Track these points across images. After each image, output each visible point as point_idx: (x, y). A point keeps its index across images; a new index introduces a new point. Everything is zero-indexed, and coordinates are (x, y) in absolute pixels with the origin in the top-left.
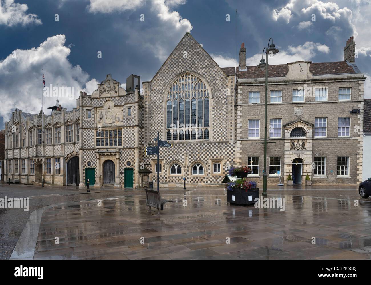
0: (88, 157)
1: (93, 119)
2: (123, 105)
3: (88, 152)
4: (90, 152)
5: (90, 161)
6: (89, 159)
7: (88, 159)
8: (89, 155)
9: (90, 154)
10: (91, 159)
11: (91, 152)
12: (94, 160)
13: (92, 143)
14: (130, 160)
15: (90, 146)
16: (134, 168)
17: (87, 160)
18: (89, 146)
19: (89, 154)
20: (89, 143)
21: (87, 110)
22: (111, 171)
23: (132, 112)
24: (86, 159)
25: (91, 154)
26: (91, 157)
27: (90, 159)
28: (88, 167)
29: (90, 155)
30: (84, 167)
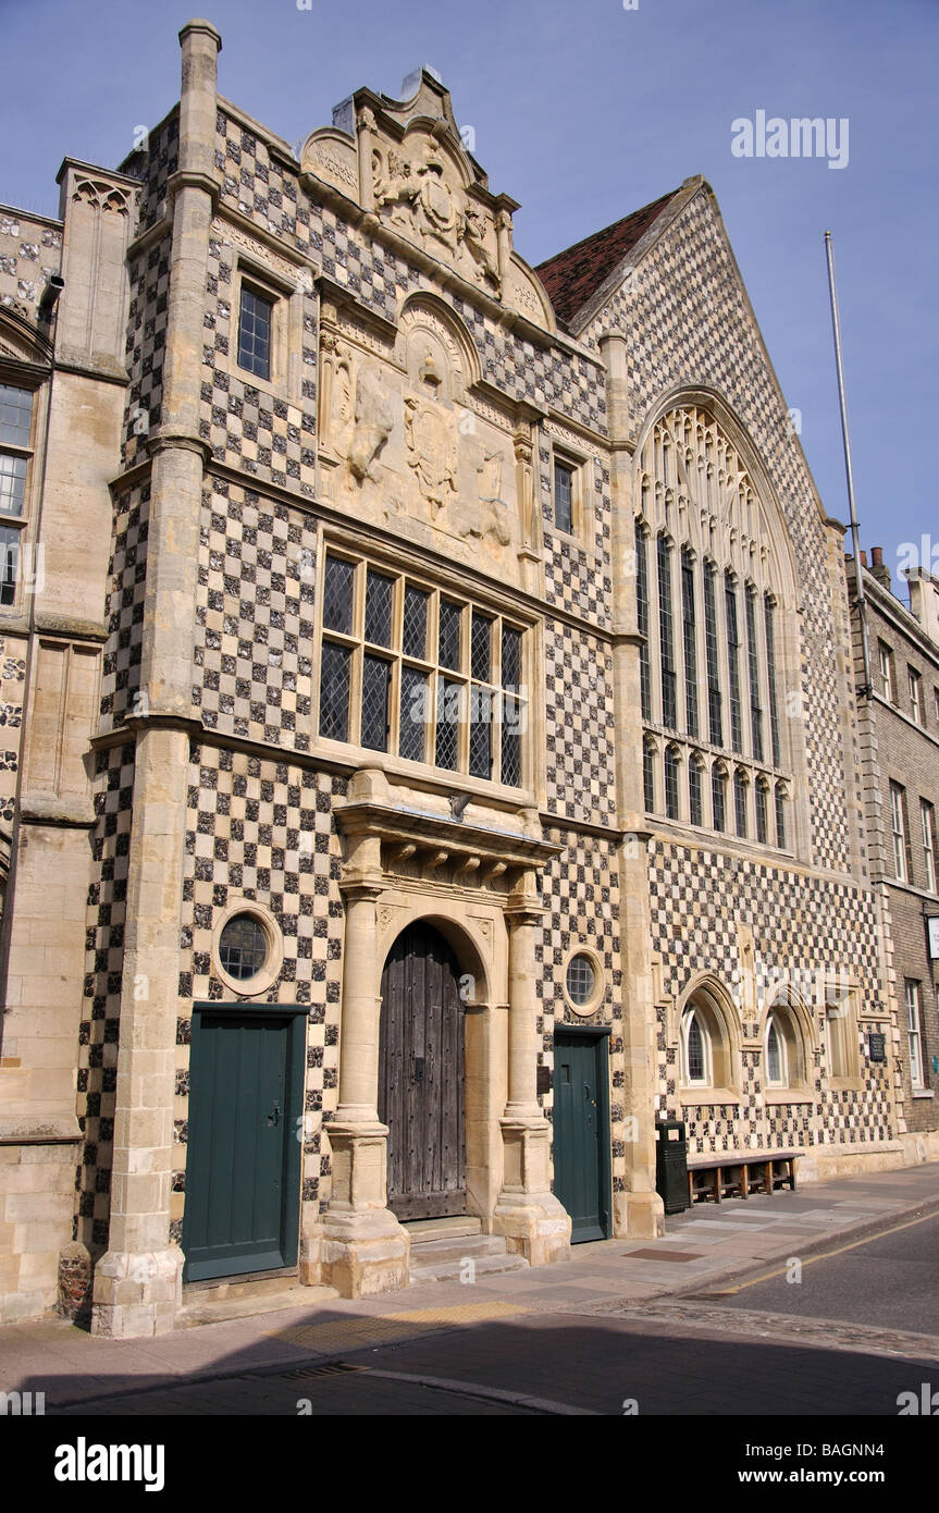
0: (236, 851)
1: (310, 406)
2: (536, 419)
3: (240, 787)
4: (267, 792)
5: (261, 907)
6: (250, 878)
7: (235, 880)
8: (251, 832)
9: (266, 813)
10: (277, 882)
11: (281, 795)
12: (306, 906)
13: (288, 676)
14: (592, 939)
15: (273, 716)
16: (617, 1028)
17: (220, 895)
18: (258, 713)
19: (252, 813)
20: (260, 671)
21: (244, 265)
22: (420, 1054)
23: (592, 514)
24: (221, 874)
25: (280, 813)
26: (278, 855)
27: (263, 876)
28: (236, 989)
29: (265, 834)
30: (185, 987)
